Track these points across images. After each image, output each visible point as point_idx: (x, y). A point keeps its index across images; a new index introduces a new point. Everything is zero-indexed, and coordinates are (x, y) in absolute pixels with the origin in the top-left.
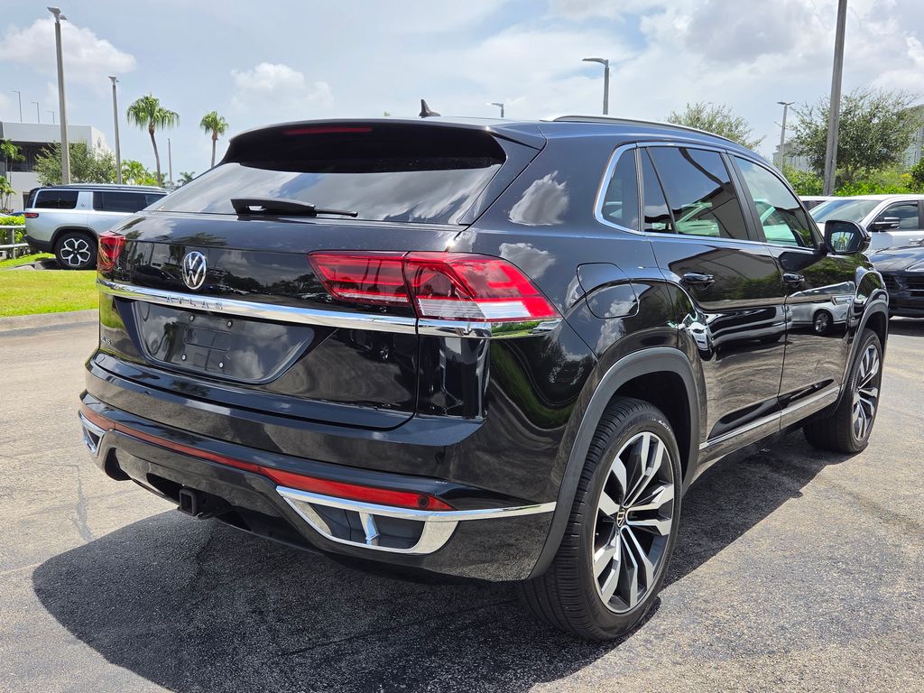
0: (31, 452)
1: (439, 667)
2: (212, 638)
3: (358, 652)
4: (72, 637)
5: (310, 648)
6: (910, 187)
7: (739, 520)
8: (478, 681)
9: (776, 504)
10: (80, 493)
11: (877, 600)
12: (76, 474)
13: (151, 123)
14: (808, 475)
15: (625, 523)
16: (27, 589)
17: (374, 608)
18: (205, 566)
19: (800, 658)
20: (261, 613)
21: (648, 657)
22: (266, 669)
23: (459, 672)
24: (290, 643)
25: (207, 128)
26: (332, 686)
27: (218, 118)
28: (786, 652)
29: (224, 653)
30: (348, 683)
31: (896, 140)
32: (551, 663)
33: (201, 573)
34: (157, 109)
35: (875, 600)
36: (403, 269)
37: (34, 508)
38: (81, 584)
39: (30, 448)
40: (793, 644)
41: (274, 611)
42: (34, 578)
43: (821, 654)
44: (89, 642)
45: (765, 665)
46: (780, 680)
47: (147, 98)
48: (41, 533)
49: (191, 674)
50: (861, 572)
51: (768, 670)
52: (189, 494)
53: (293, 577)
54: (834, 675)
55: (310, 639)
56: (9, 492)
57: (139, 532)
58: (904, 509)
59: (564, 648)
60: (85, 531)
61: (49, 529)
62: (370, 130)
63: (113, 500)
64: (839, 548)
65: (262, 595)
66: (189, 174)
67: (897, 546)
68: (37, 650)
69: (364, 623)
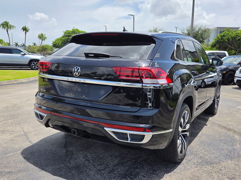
0: (4, 121)
1: (140, 171)
2: (78, 167)
3: (118, 169)
4: (40, 170)
5: (105, 169)
6: (210, 49)
7: (195, 132)
8: (151, 174)
9: (202, 128)
10: (24, 131)
11: (235, 149)
12: (20, 126)
13: (7, 29)
14: (207, 120)
15: (181, 134)
16: (21, 158)
17: (117, 158)
18: (68, 149)
19: (223, 164)
20: (88, 160)
21: (188, 166)
22: (96, 175)
23: (145, 172)
24: (99, 167)
25: (24, 30)
26: (115, 178)
27: (27, 27)
28: (219, 163)
29: (83, 171)
30: (119, 177)
31: (204, 37)
32: (166, 169)
33: (67, 151)
34: (9, 25)
35: (234, 149)
36: (139, 71)
37: (13, 136)
38: (35, 156)
39: (3, 120)
40: (220, 161)
41: (91, 160)
42: (21, 155)
43: (227, 163)
44: (45, 171)
45: (216, 166)
46: (221, 169)
47: (6, 22)
48: (18, 142)
49: (77, 177)
50: (228, 143)
51: (217, 167)
52: (75, 130)
53: (92, 151)
54: (232, 168)
55: (104, 167)
56: (3, 132)
57: (45, 141)
58: (231, 128)
59: (168, 165)
60: (30, 141)
61: (20, 141)
62: (117, 35)
63: (34, 133)
64: (221, 138)
65: (86, 156)
66: (17, 43)
67: (233, 136)
68: (32, 174)
69: (116, 162)
